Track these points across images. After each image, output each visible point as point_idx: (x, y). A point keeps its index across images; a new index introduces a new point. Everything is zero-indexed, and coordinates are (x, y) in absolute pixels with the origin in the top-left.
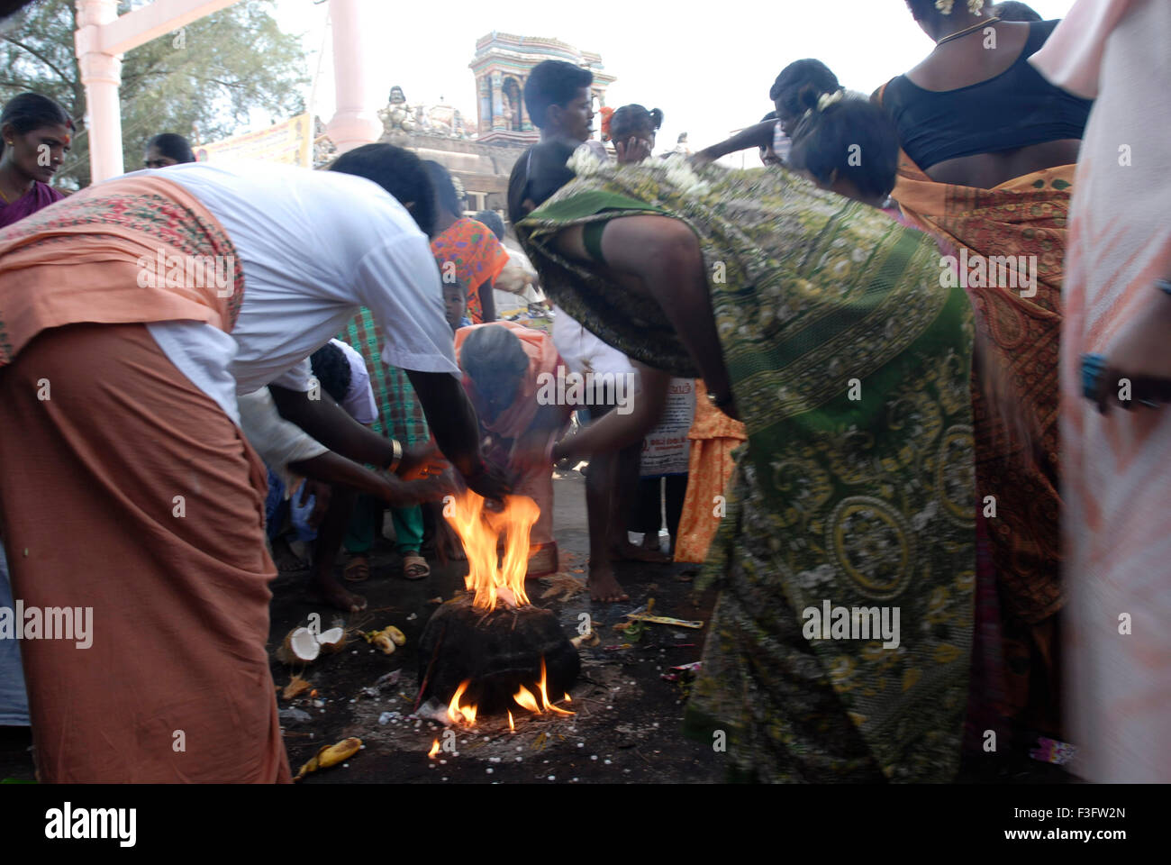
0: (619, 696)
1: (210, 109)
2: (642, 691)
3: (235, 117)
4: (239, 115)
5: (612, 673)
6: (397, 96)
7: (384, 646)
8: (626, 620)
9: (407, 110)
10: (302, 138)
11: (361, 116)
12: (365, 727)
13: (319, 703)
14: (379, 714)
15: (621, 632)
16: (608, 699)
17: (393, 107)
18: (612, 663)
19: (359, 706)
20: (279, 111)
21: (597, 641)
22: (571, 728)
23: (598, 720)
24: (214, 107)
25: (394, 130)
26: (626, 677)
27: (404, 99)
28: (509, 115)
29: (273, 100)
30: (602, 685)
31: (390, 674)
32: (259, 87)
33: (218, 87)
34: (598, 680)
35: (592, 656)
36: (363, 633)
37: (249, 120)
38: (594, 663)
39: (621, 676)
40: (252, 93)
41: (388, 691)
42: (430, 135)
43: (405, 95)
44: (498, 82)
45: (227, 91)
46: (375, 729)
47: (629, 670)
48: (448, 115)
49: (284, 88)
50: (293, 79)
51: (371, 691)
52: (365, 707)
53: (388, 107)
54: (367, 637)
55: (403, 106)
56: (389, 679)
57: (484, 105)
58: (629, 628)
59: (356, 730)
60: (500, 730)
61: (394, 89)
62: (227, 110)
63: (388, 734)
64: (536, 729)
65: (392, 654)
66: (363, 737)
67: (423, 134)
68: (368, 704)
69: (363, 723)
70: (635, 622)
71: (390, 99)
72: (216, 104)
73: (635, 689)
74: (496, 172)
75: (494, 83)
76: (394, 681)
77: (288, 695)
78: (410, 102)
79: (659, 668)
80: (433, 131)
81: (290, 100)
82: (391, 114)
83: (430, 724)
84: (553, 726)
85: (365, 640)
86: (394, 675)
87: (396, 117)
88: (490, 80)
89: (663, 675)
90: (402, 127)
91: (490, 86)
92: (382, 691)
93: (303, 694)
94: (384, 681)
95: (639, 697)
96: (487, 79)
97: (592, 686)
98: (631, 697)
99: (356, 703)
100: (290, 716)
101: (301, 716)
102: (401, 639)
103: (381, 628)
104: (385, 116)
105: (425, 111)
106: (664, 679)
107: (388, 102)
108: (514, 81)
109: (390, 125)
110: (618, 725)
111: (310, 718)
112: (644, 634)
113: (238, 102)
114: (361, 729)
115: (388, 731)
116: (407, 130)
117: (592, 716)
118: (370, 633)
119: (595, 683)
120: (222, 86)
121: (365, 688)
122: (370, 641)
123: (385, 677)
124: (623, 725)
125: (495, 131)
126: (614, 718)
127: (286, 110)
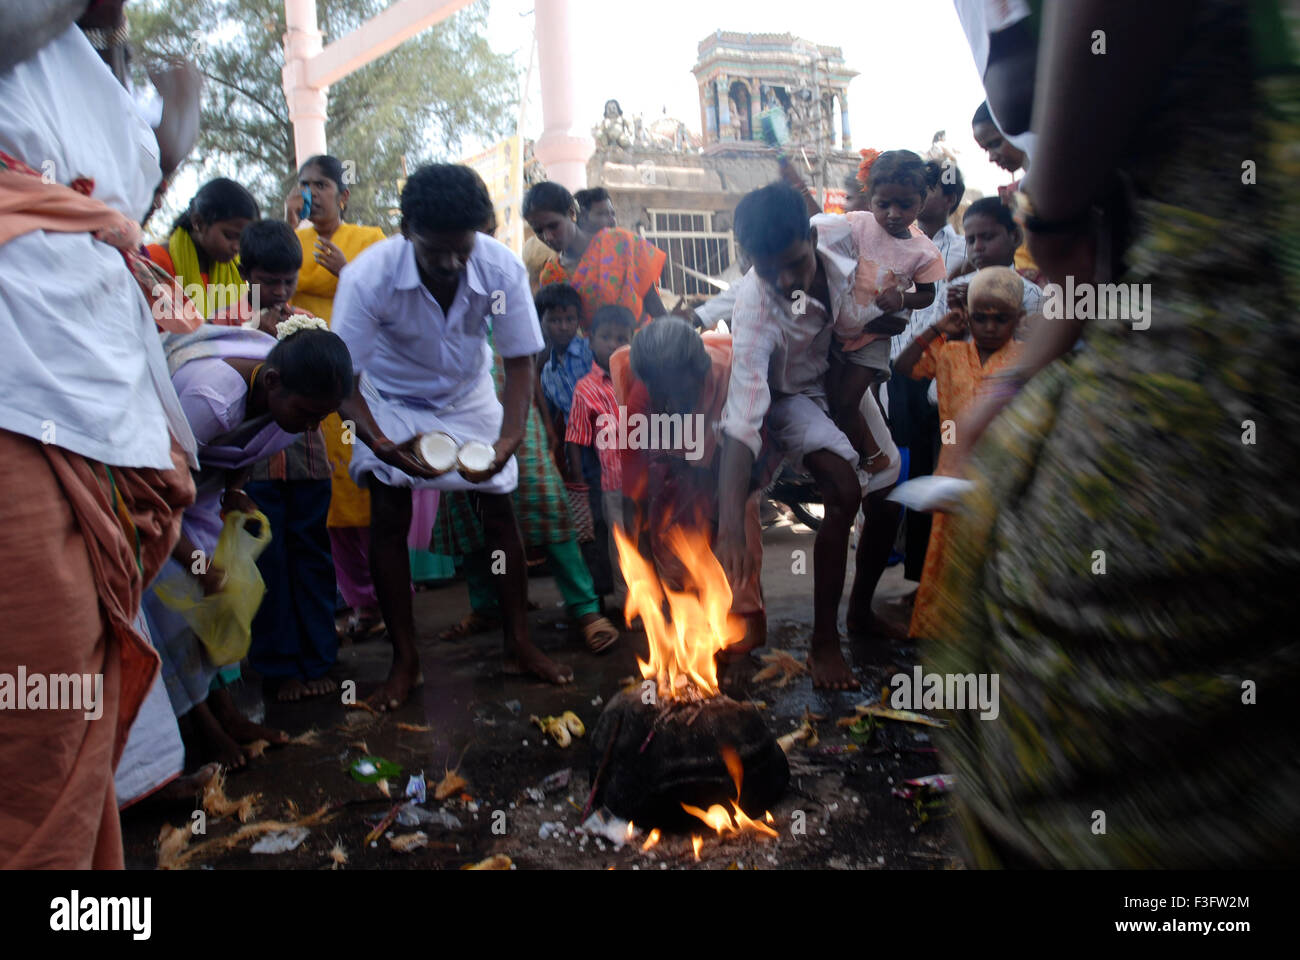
0: (836, 817)
1: (421, 138)
2: (867, 812)
3: (447, 146)
4: (451, 144)
5: (831, 783)
6: (613, 110)
7: (559, 737)
8: (854, 713)
9: (624, 124)
10: (511, 162)
11: (570, 133)
12: (521, 841)
13: (474, 807)
14: (540, 824)
15: (847, 730)
16: (822, 819)
17: (608, 122)
18: (832, 771)
19: (519, 813)
20: (490, 136)
21: (815, 740)
22: (770, 858)
23: (806, 849)
24: (425, 138)
25: (611, 147)
26: (847, 790)
27: (620, 113)
28: (737, 123)
29: (485, 125)
30: (815, 800)
31: (558, 775)
32: (470, 112)
33: (429, 116)
34: (810, 792)
35: (807, 760)
36: (537, 719)
37: (461, 149)
38: (808, 769)
39: (841, 789)
40: (463, 119)
41: (555, 795)
42: (650, 150)
43: (622, 108)
44: (724, 87)
45: (437, 119)
46: (534, 845)
47: (854, 781)
48: (672, 128)
49: (495, 111)
50: (505, 101)
51: (535, 794)
52: (525, 814)
53: (604, 123)
54: (542, 724)
55: (619, 120)
56: (557, 780)
57: (710, 113)
58: (856, 724)
59: (508, 844)
60: (683, 855)
61: (609, 102)
62: (438, 140)
63: (547, 852)
64: (726, 856)
65: (568, 747)
66: (517, 854)
67: (641, 150)
68: (530, 811)
69: (522, 834)
70: (865, 717)
71: (606, 115)
72: (427, 133)
73: (857, 807)
74: (724, 187)
75: (719, 88)
76: (563, 782)
77: (440, 794)
78: (627, 116)
79: (891, 780)
80: (653, 146)
81: (503, 123)
82: (606, 132)
83: (598, 841)
84: (748, 854)
85: (539, 728)
86: (562, 776)
87: (611, 133)
88: (716, 86)
89: (894, 790)
90: (618, 143)
91: (716, 91)
92: (547, 794)
93: (456, 794)
94: (549, 783)
95: (862, 819)
96: (712, 84)
97: (804, 801)
98: (852, 819)
99: (517, 808)
100: (437, 820)
101: (450, 821)
102: (579, 728)
103: (558, 714)
104: (600, 132)
105: (645, 125)
106: (897, 796)
107: (603, 118)
108: (743, 84)
109: (605, 142)
110: (831, 857)
111: (459, 824)
112: (874, 731)
113: (450, 131)
114: (516, 843)
115: (546, 848)
116: (625, 147)
117: (799, 843)
118: (545, 721)
119: (808, 798)
120: (432, 115)
121: (528, 790)
122: (544, 729)
123: (552, 778)
124: (838, 857)
125: (722, 141)
126: (828, 846)
127: (498, 136)
